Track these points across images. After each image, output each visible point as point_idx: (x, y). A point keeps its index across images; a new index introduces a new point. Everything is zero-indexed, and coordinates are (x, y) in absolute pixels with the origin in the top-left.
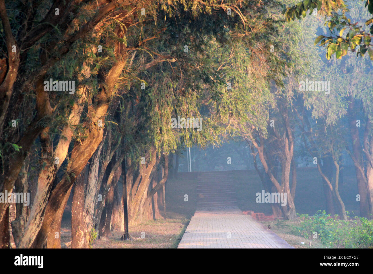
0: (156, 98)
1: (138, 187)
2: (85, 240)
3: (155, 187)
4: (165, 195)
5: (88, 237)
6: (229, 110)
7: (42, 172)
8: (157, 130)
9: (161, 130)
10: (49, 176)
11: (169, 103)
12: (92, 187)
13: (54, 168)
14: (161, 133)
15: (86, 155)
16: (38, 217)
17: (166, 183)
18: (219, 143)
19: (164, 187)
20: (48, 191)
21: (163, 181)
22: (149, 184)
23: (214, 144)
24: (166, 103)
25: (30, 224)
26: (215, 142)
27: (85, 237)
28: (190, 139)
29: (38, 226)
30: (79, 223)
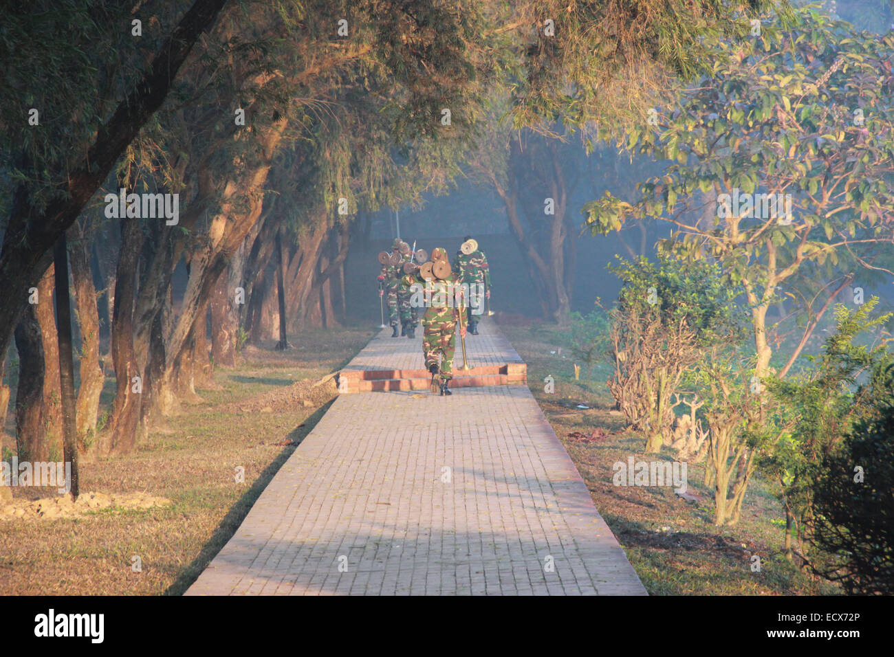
0: (326, 140)
1: (297, 270)
2: (231, 343)
3: (325, 271)
4: (345, 284)
5: (234, 340)
6: (431, 159)
7: (196, 253)
8: (328, 187)
9: (334, 186)
10: (203, 258)
11: (346, 148)
12: (235, 271)
13: (209, 249)
14: (334, 191)
15: (242, 232)
16: (192, 306)
17: (345, 262)
18: (420, 204)
19: (342, 269)
20: (203, 276)
21: (340, 258)
22: (315, 264)
23: (414, 205)
24: (340, 148)
25: (183, 313)
26: (415, 202)
27: (230, 339)
28: (377, 197)
29: (192, 316)
30: (222, 319)
